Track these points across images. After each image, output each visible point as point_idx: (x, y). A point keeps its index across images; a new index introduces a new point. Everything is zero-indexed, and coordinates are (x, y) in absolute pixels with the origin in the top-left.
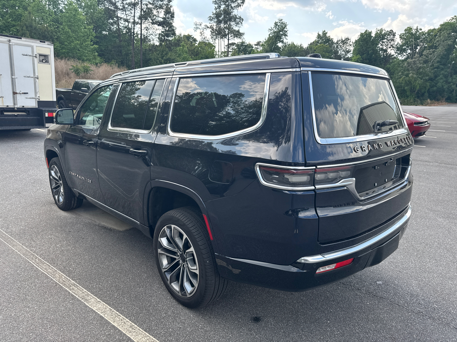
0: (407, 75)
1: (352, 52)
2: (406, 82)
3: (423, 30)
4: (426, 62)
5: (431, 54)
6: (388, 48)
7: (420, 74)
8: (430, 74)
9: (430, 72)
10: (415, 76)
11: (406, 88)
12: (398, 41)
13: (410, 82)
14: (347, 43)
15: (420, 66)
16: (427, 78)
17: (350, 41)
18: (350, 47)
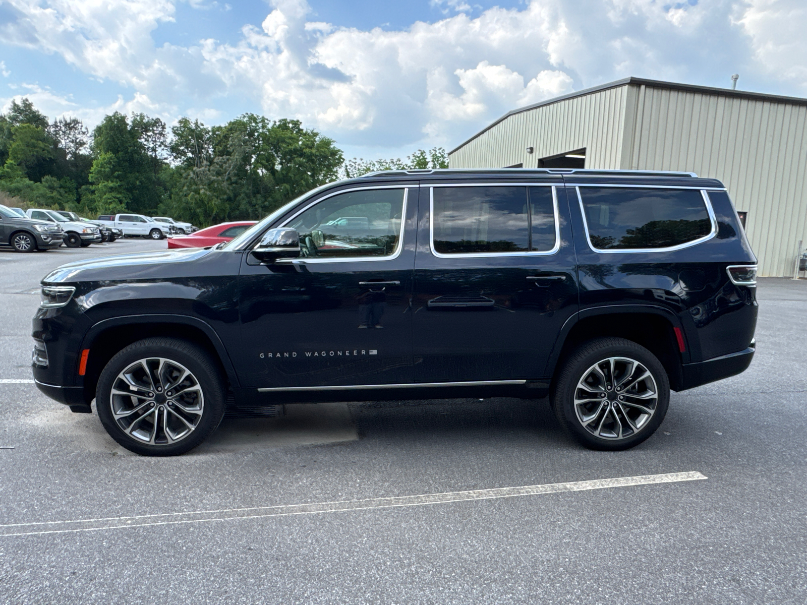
0: (197, 192)
1: (87, 146)
2: (196, 203)
3: (205, 127)
4: (218, 174)
5: (225, 163)
6: (157, 146)
7: (215, 190)
8: (228, 192)
9: (228, 189)
10: (208, 193)
11: (198, 210)
12: (171, 138)
13: (202, 201)
14: (76, 129)
15: (214, 180)
16: (225, 197)
17: (82, 126)
18: (84, 136)
